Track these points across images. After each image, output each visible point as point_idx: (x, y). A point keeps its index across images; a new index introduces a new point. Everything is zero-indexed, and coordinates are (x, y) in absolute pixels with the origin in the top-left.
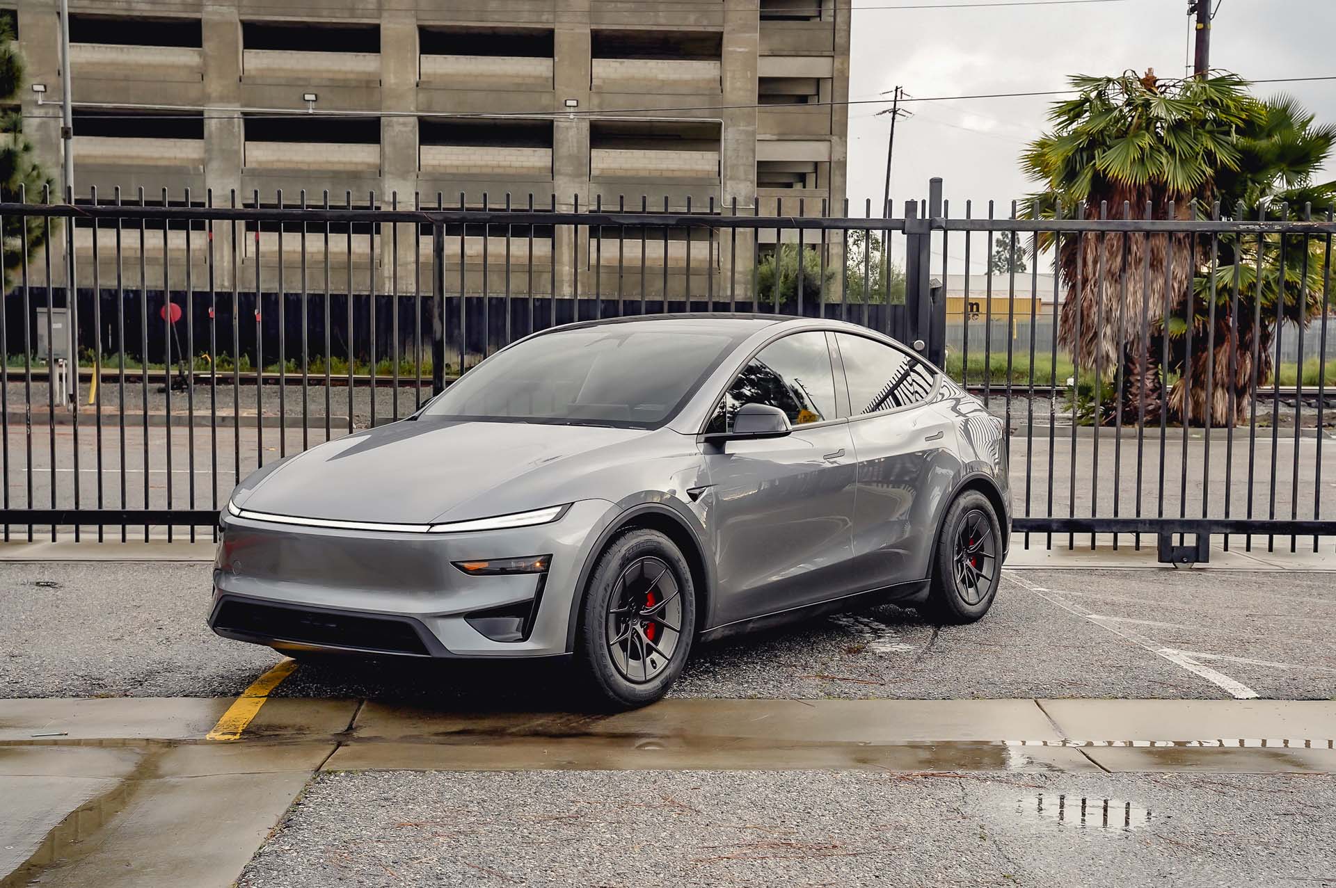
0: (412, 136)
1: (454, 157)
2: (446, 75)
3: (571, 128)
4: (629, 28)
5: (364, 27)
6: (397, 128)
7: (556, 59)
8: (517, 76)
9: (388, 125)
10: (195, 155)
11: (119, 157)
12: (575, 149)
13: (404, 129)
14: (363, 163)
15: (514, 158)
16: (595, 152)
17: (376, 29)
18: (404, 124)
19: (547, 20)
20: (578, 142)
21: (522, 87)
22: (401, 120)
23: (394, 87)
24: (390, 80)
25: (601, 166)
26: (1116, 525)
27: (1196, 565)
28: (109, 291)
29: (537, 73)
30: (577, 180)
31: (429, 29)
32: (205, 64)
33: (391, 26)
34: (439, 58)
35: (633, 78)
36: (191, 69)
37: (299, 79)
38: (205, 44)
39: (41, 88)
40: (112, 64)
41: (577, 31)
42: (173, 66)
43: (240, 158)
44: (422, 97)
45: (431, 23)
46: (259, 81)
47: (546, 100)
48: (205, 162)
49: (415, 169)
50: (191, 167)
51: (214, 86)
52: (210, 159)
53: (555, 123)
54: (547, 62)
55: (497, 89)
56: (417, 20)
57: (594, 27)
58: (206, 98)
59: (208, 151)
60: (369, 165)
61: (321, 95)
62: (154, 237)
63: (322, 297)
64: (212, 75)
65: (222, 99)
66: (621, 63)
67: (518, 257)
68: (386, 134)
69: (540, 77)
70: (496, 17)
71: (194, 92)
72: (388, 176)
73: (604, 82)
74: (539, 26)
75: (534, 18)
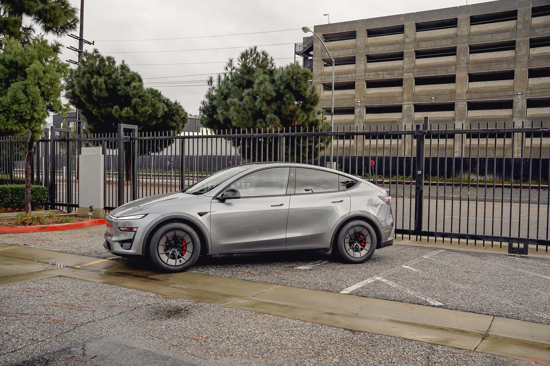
0: (465, 108)
1: (479, 114)
2: (477, 88)
3: (519, 102)
4: (542, 67)
5: (452, 76)
6: (460, 106)
7: (515, 79)
8: (501, 86)
9: (457, 105)
10: (400, 117)
11: (380, 119)
12: (521, 109)
13: (462, 106)
14: (449, 117)
15: (499, 113)
16: (528, 109)
17: (454, 76)
18: (462, 104)
19: (512, 67)
20: (522, 106)
21: (502, 90)
22: (461, 103)
23: (459, 93)
24: (458, 91)
25: (531, 114)
26: (493, 238)
27: (523, 255)
28: (380, 157)
29: (508, 85)
30: (521, 119)
31: (472, 74)
32: (403, 91)
33: (459, 74)
34: (475, 83)
35: (544, 83)
36: (399, 92)
37: (430, 93)
38: (403, 85)
39: (360, 101)
40: (379, 93)
41: (523, 70)
42: (395, 92)
43: (412, 117)
44: (468, 95)
45: (472, 72)
46: (418, 94)
47: (510, 93)
48: (402, 119)
49: (465, 117)
50: (398, 121)
51: (405, 97)
52: (404, 118)
53: (514, 101)
54: (512, 81)
55: (493, 91)
56: (468, 72)
57: (529, 68)
58: (403, 101)
59: (403, 116)
60: (451, 117)
61: (436, 97)
62: (388, 141)
63: (436, 158)
64: (405, 93)
65: (408, 100)
66: (539, 79)
67: (499, 145)
68: (456, 108)
69: (509, 86)
70: (494, 68)
71: (400, 99)
72: (456, 120)
73: (533, 86)
74: (509, 70)
75: (508, 68)
